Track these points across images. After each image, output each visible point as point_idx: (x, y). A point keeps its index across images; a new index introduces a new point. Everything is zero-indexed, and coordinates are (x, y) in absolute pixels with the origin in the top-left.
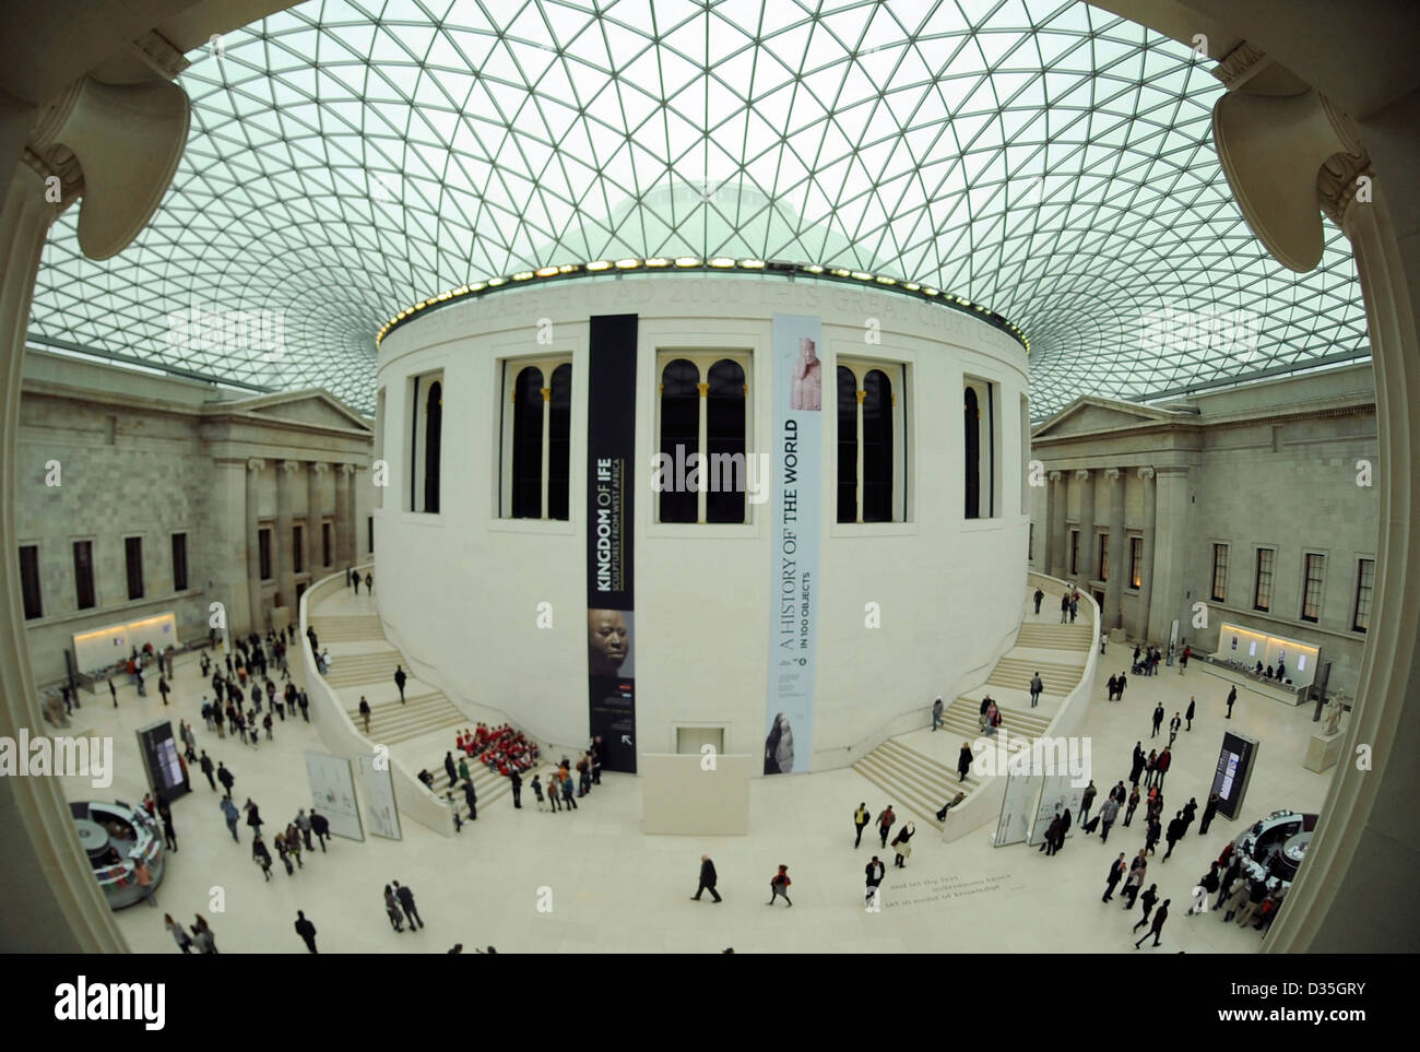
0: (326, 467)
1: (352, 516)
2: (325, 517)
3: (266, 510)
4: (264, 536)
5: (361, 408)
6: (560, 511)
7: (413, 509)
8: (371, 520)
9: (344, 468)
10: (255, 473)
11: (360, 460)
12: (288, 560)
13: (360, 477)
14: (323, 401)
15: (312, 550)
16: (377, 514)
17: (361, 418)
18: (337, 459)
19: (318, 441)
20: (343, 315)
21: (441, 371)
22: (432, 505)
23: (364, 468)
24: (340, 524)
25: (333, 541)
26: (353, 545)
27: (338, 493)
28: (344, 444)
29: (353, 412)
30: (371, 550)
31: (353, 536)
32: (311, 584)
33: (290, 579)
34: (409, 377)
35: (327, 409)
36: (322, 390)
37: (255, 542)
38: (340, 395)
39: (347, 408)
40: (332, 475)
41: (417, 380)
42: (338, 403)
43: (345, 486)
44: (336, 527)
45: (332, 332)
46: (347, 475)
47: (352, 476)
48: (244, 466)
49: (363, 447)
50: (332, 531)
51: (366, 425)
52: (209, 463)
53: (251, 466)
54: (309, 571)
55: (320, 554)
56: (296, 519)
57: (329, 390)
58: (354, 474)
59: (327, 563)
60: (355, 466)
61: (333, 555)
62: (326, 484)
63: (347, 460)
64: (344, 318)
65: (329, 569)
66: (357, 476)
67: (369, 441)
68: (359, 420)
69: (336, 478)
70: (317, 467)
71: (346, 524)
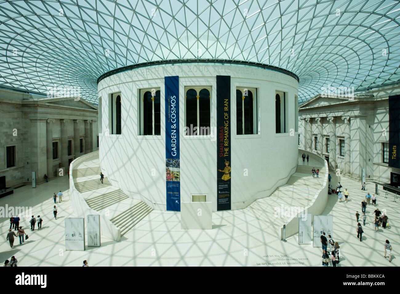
0: (81, 121)
1: (91, 136)
3: (56, 135)
4: (55, 145)
6: (158, 132)
7: (112, 133)
8: (98, 137)
10: (51, 123)
11: (93, 119)
12: (66, 151)
15: (75, 147)
16: (100, 135)
17: (94, 106)
18: (85, 118)
19: (77, 113)
21: (120, 92)
22: (119, 132)
23: (95, 121)
24: (87, 139)
25: (84, 144)
26: (92, 145)
27: (85, 129)
28: (87, 114)
30: (98, 146)
31: (92, 142)
33: (66, 157)
34: (109, 94)
35: (80, 103)
37: (51, 146)
38: (85, 98)
39: (88, 103)
40: (84, 124)
41: (112, 94)
42: (84, 101)
43: (89, 127)
44: (85, 139)
46: (89, 124)
47: (91, 124)
48: (46, 121)
49: (95, 115)
50: (84, 141)
51: (95, 108)
52: (28, 121)
53: (48, 121)
54: (74, 154)
55: (79, 148)
56: (69, 138)
59: (81, 151)
60: (92, 121)
61: (84, 148)
62: (81, 127)
63: (89, 119)
65: (82, 153)
66: (93, 124)
67: (97, 113)
68: (92, 106)
69: (85, 124)
70: (77, 121)
71: (89, 139)
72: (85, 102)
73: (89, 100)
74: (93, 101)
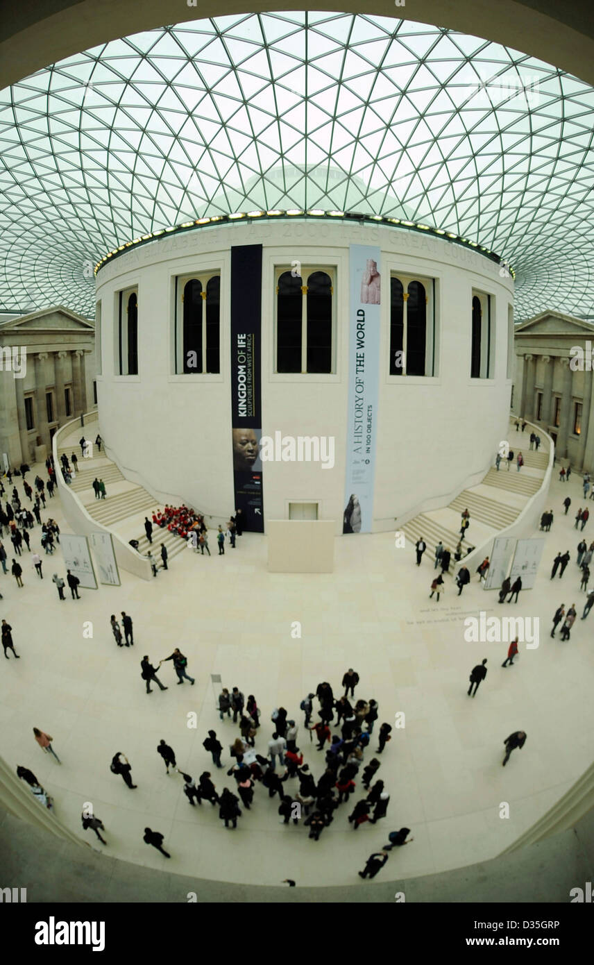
0: (65, 354)
1: (83, 382)
2: (66, 385)
3: (29, 385)
4: (28, 402)
5: (86, 314)
6: (214, 367)
7: (121, 373)
8: (95, 383)
9: (77, 353)
11: (87, 347)
12: (44, 414)
13: (87, 357)
14: (61, 314)
15: (58, 406)
16: (98, 379)
17: (87, 321)
18: (72, 348)
19: (60, 339)
20: (72, 259)
21: (136, 286)
22: (133, 369)
23: (89, 352)
24: (76, 388)
25: (72, 400)
26: (84, 400)
27: (74, 369)
28: (76, 338)
29: (81, 318)
30: (96, 402)
31: (84, 395)
32: (59, 428)
33: (46, 426)
34: (115, 292)
35: (64, 318)
36: (61, 306)
37: (23, 407)
38: (72, 308)
39: (77, 316)
40: (70, 358)
41: (121, 293)
42: (71, 313)
43: (78, 364)
44: (73, 389)
45: (65, 271)
46: (79, 357)
47: (82, 357)
49: (88, 338)
50: (71, 393)
51: (89, 325)
54: (57, 420)
55: (64, 408)
56: (48, 389)
57: (65, 306)
58: (83, 355)
59: (68, 414)
60: (84, 351)
61: (72, 407)
62: (66, 365)
63: (78, 348)
64: (73, 261)
65: (70, 417)
66: (85, 357)
67: (92, 334)
68: (85, 322)
69: (72, 359)
70: (60, 355)
71: (80, 388)
72: (72, 315)
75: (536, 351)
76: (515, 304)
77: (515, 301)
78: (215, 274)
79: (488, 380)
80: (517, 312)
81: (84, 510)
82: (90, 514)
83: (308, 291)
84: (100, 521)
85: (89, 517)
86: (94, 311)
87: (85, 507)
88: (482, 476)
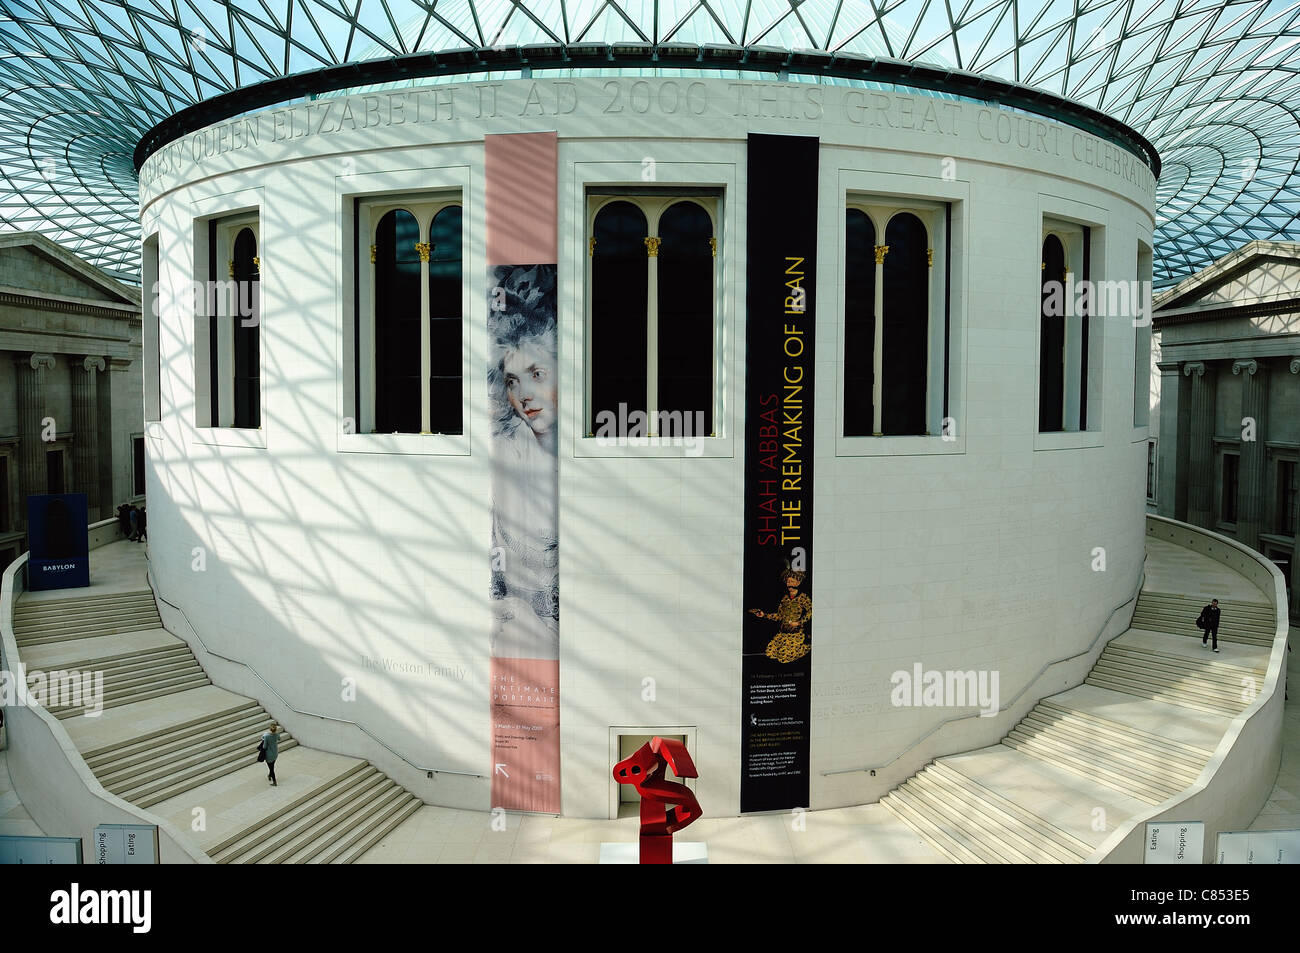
0: (52, 361)
1: (105, 437)
2: (51, 441)
5: (114, 267)
6: (449, 420)
7: (215, 423)
9: (87, 364)
11: (116, 351)
13: (116, 379)
14: (38, 254)
17: (115, 284)
18: (73, 348)
19: (34, 319)
21: (254, 212)
22: (248, 415)
23: (127, 363)
24: (82, 452)
25: (69, 479)
27: (76, 402)
28: (85, 324)
29: (98, 276)
31: (106, 469)
34: (197, 220)
35: (47, 268)
36: (36, 235)
39: (88, 267)
40: (65, 373)
41: (212, 223)
42: (69, 258)
43: (91, 392)
46: (93, 375)
47: (103, 377)
49: (121, 329)
50: (67, 463)
51: (124, 296)
54: (21, 529)
58: (107, 370)
60: (108, 360)
62: (52, 388)
63: (93, 350)
66: (112, 375)
67: (133, 321)
68: (108, 285)
69: (73, 379)
70: (34, 361)
71: (94, 451)
72: (71, 263)
73: (93, 257)
74: (115, 262)
75: (1216, 352)
76: (1156, 241)
77: (1157, 233)
78: (449, 200)
79: (1084, 433)
80: (1160, 262)
81: (82, 766)
82: (98, 776)
83: (659, 247)
84: (126, 794)
85: (95, 786)
86: (139, 262)
87: (86, 757)
88: (1082, 666)
